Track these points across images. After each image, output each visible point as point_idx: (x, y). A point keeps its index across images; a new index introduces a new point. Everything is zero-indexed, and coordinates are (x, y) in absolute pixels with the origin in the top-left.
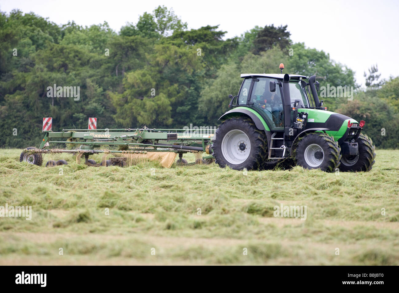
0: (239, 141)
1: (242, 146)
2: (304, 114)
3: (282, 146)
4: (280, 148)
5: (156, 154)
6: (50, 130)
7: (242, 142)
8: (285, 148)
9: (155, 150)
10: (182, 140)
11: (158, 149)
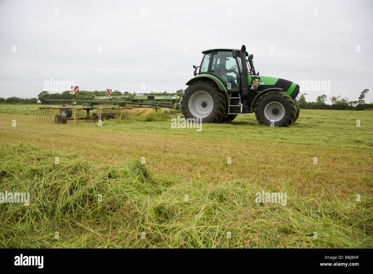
0: (201, 100)
1: (204, 104)
2: (257, 78)
3: (240, 104)
4: (238, 105)
5: (141, 110)
6: (77, 94)
7: (203, 101)
8: (242, 105)
9: (140, 107)
10: (158, 100)
11: (142, 106)
